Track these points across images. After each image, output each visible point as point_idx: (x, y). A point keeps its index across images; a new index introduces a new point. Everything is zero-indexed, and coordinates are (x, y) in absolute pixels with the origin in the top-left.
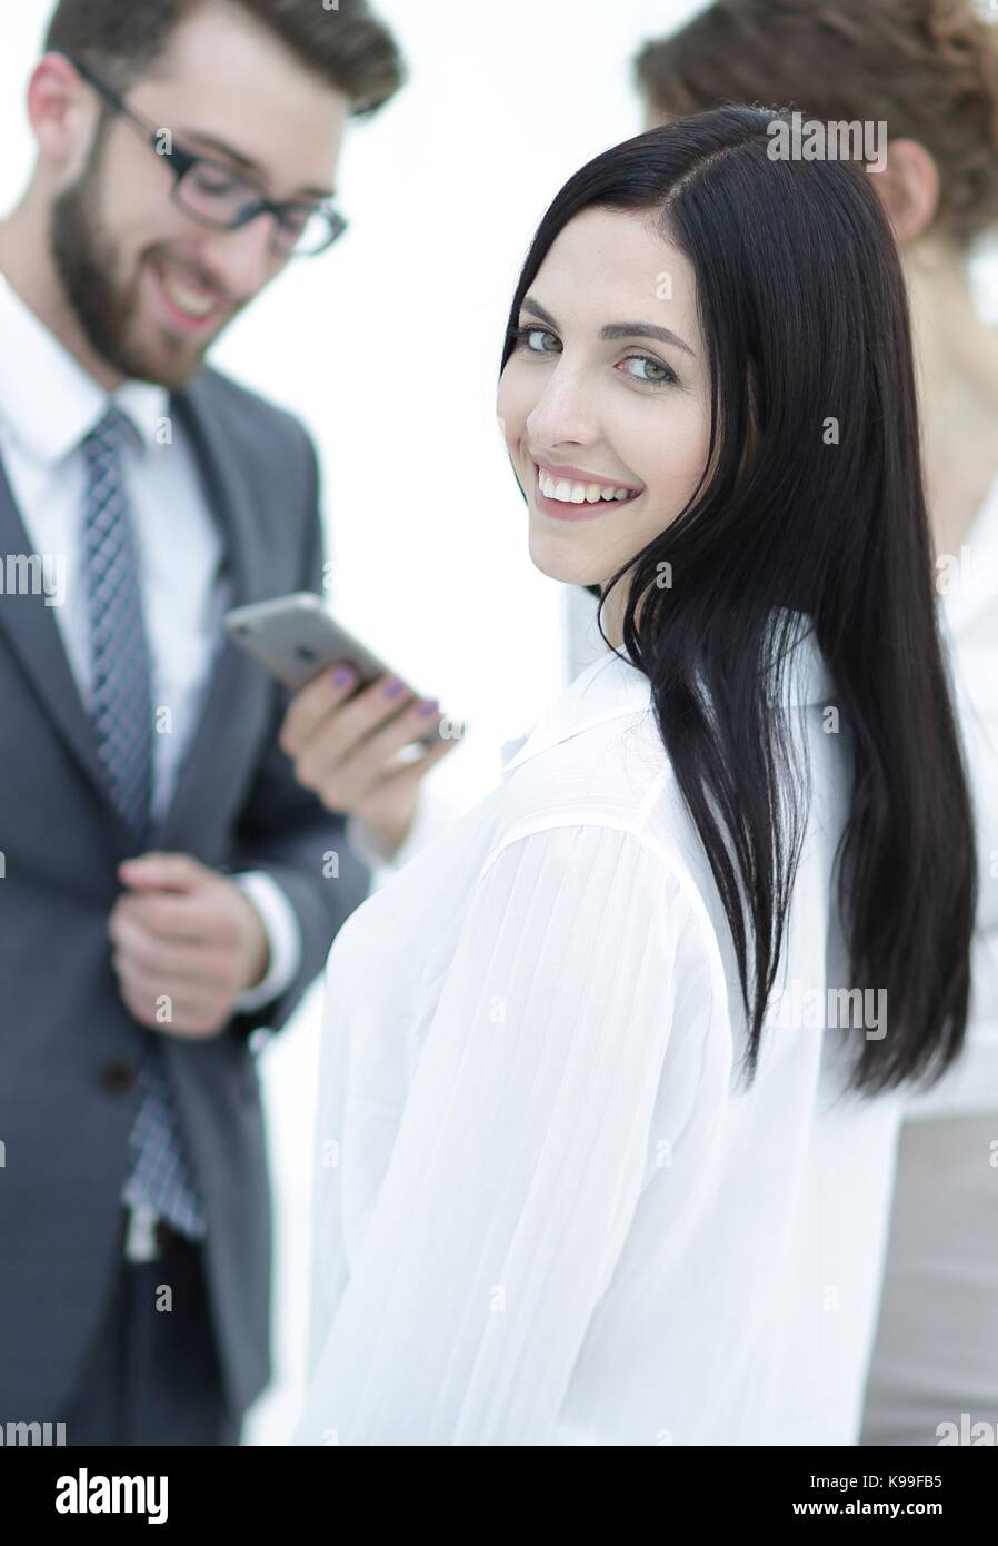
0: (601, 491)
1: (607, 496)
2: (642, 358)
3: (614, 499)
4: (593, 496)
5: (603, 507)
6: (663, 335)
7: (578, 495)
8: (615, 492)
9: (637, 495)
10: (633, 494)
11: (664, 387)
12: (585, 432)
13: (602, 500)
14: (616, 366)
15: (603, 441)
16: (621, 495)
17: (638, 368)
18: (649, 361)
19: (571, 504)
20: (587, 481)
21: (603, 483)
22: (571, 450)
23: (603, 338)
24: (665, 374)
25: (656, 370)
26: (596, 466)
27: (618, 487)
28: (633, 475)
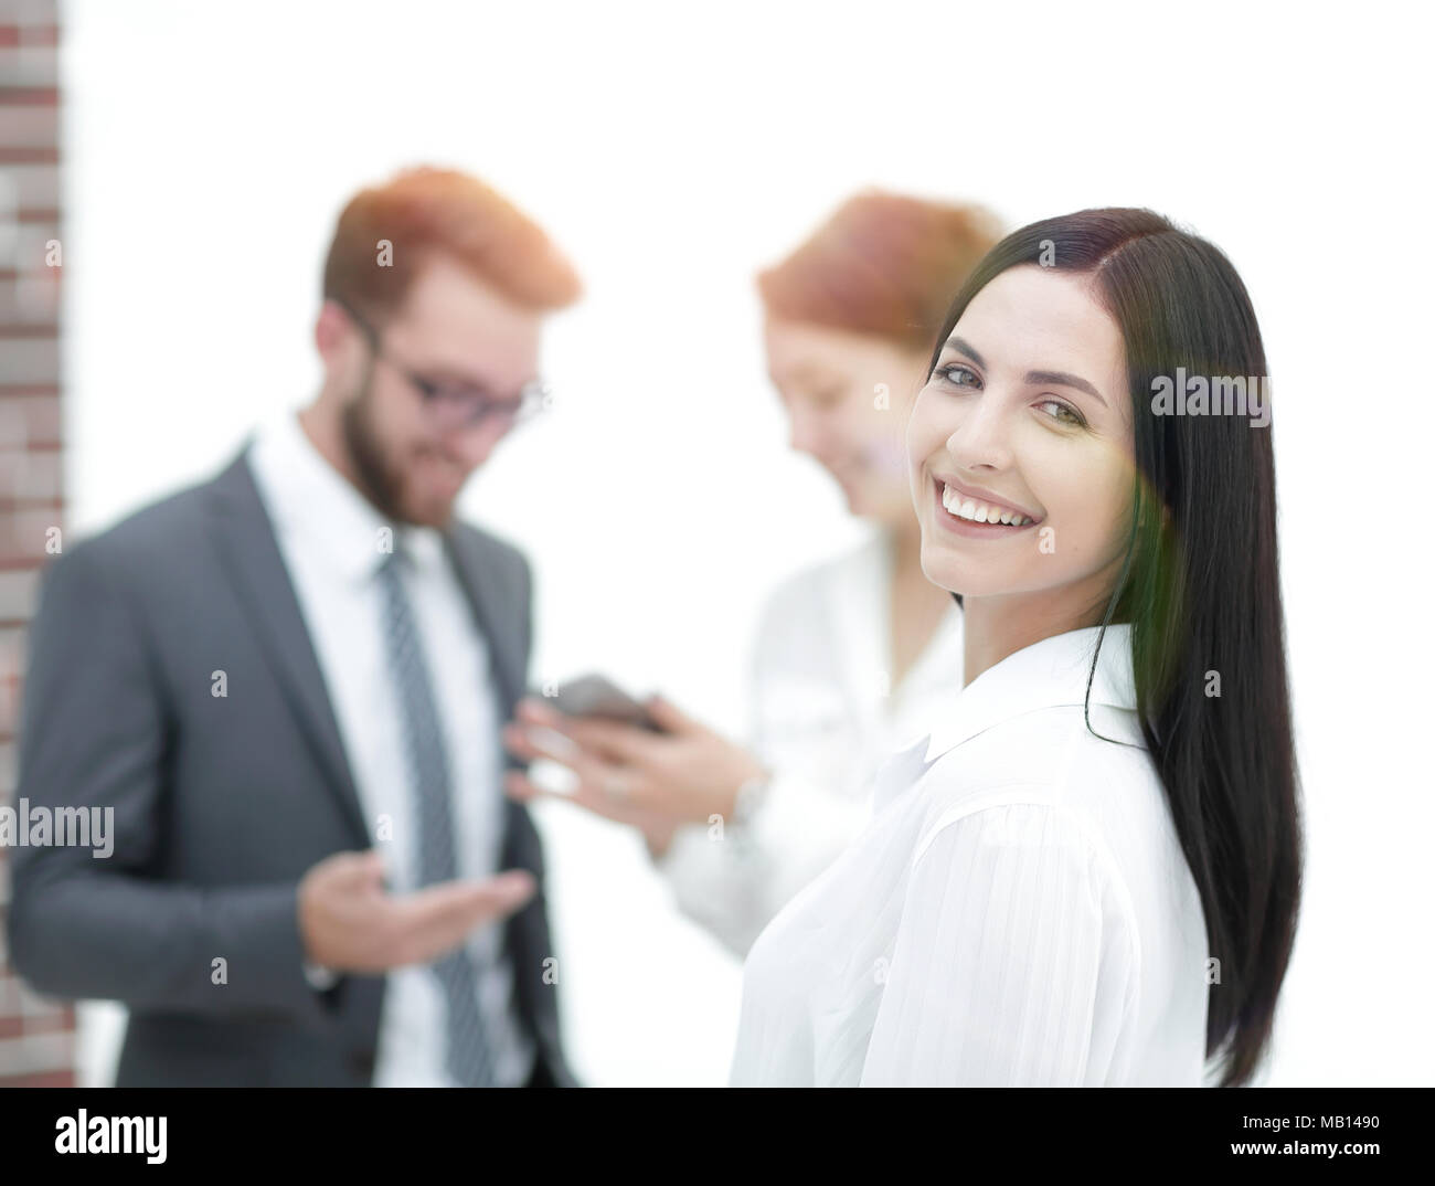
0: (1002, 514)
1: (1005, 522)
2: (1054, 403)
3: (1010, 524)
4: (993, 519)
5: (1003, 530)
7: (981, 515)
8: (1013, 517)
9: (1036, 524)
10: (1030, 522)
11: (1076, 429)
12: (1000, 459)
13: (1000, 523)
14: (1033, 406)
15: (1014, 470)
16: (1016, 521)
17: (1053, 409)
18: (1060, 406)
19: (975, 523)
20: (991, 502)
21: (1005, 506)
22: (986, 472)
23: (1026, 382)
24: (1074, 418)
25: (1066, 414)
26: (1001, 491)
27: (1016, 512)
28: (1036, 501)
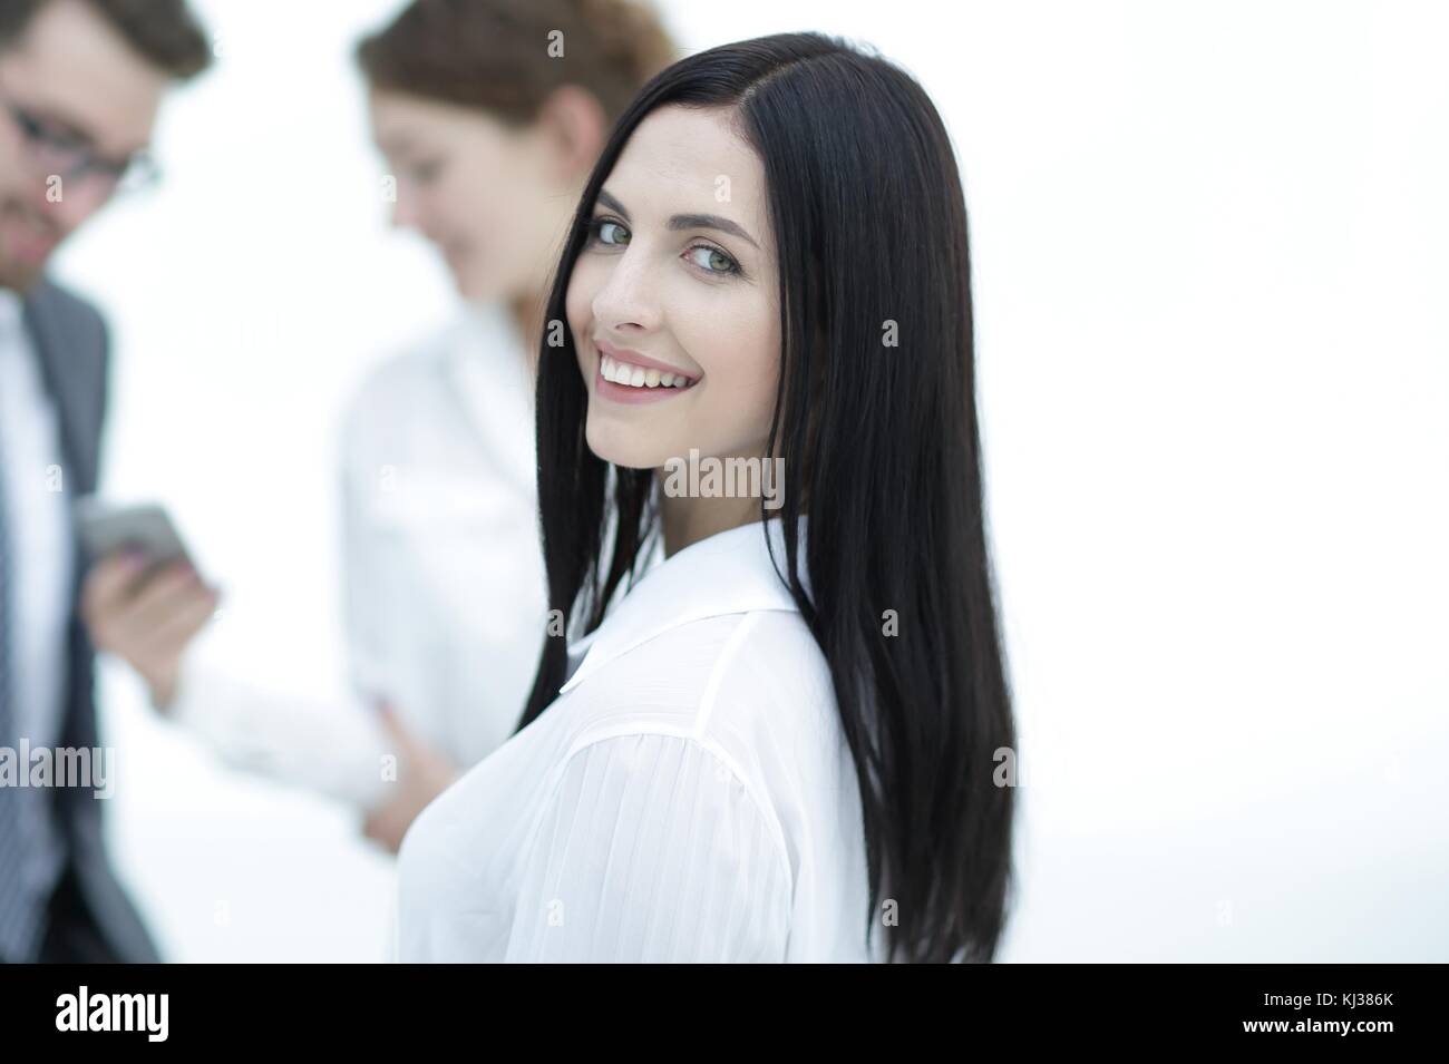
0: (661, 377)
1: (667, 383)
2: (708, 248)
3: (673, 386)
4: (652, 381)
5: (660, 393)
6: (729, 227)
7: (638, 379)
8: (675, 379)
9: (695, 383)
10: (690, 382)
11: (728, 277)
12: (648, 317)
13: (661, 386)
14: (682, 256)
15: (665, 328)
16: (680, 382)
17: (704, 258)
18: (715, 251)
19: (630, 388)
20: (647, 366)
21: (664, 369)
22: (633, 331)
23: (671, 228)
24: (729, 265)
25: (720, 262)
26: (656, 351)
27: (677, 375)
28: (690, 359)
